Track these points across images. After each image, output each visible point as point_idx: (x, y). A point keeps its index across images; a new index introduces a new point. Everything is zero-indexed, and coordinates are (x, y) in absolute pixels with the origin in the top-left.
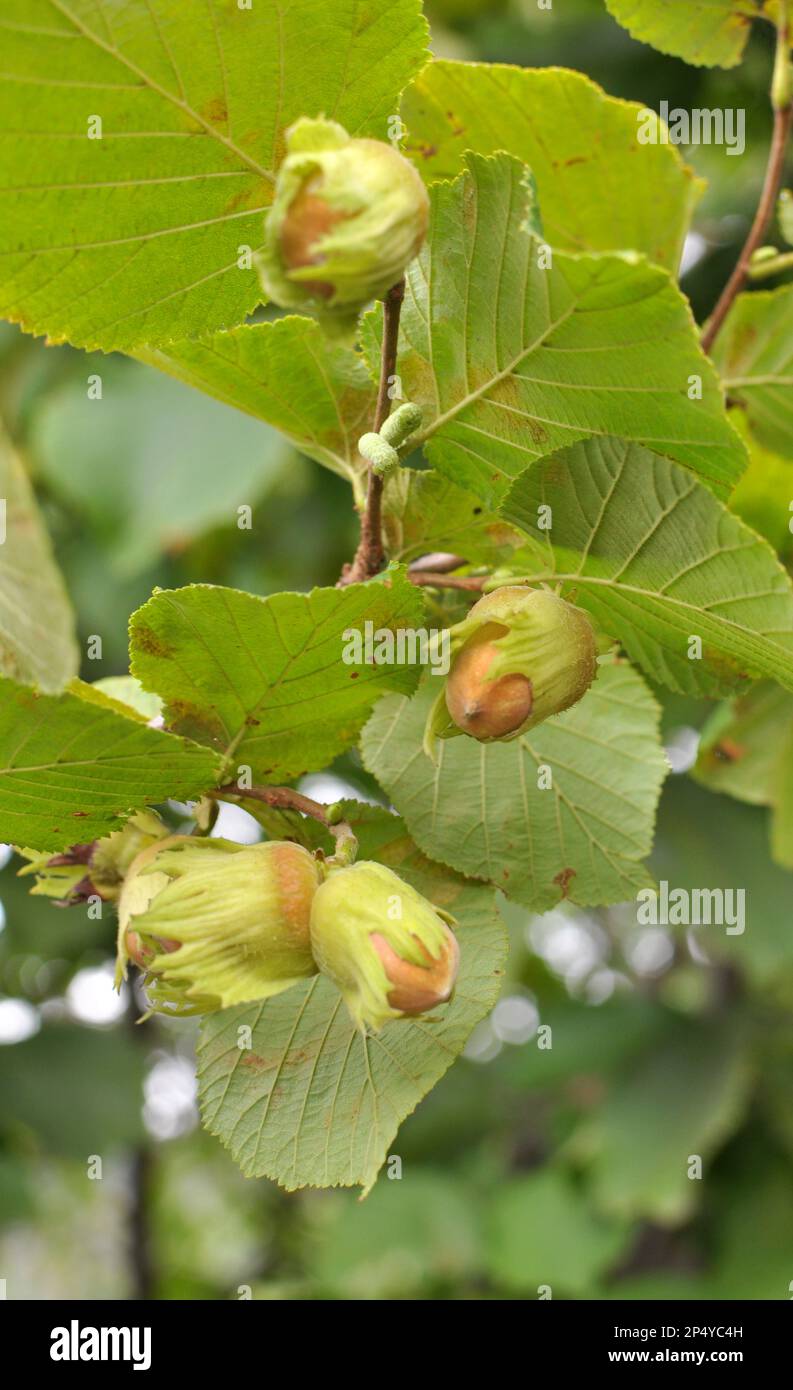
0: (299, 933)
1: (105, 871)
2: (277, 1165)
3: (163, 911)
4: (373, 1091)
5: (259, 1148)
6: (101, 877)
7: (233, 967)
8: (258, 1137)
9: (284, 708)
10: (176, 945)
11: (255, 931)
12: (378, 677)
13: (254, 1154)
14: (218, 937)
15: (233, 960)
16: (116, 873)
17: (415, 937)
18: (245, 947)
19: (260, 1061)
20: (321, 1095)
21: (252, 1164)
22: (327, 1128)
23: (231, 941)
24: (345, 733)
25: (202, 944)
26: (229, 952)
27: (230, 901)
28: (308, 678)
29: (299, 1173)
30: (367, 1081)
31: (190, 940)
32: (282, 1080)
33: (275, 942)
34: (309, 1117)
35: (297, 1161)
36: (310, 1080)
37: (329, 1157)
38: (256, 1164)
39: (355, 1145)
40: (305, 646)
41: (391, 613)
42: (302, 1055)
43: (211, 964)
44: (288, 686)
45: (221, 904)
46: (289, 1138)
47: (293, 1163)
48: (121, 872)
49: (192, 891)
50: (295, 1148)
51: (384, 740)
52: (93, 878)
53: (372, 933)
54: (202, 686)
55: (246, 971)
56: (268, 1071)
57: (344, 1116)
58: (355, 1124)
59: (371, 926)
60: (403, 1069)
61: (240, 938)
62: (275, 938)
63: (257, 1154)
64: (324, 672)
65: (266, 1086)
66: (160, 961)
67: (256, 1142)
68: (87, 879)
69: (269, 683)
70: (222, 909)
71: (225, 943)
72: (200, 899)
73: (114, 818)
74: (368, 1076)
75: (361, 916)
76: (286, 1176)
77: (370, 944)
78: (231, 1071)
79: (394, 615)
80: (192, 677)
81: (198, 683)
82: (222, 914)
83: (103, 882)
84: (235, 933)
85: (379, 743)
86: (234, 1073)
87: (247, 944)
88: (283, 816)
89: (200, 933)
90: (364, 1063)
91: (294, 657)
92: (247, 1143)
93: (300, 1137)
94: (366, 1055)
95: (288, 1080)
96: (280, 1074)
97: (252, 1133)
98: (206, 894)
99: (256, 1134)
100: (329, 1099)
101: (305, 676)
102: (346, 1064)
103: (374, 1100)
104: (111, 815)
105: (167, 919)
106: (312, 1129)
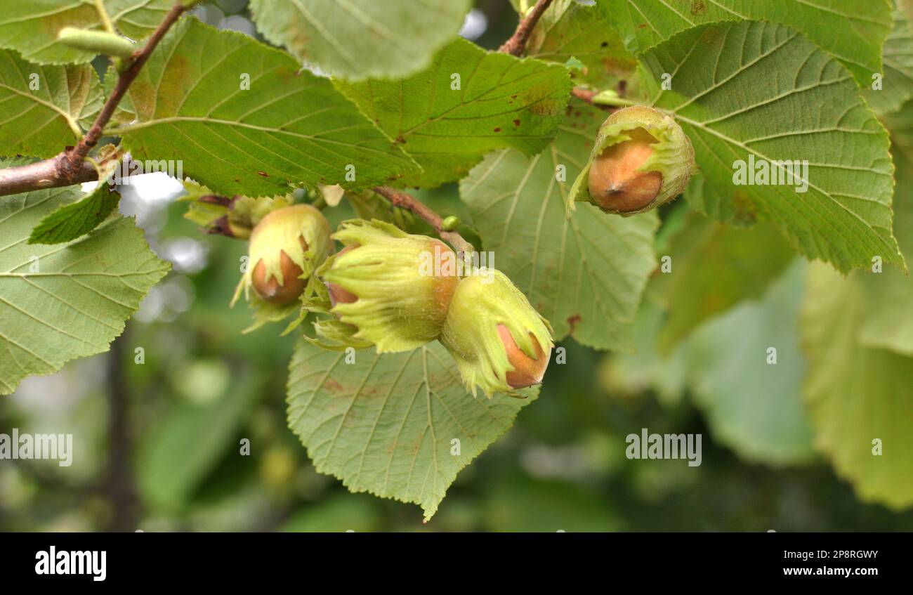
0: (441, 311)
1: (242, 216)
2: (343, 470)
3: (351, 270)
4: (433, 435)
5: (331, 452)
6: (236, 219)
7: (386, 323)
8: (331, 445)
9: (431, 137)
10: (352, 298)
11: (411, 301)
12: (513, 136)
13: (325, 456)
14: (384, 299)
15: (386, 319)
16: (249, 220)
17: (531, 334)
18: (400, 311)
19: (339, 387)
20: (387, 426)
21: (323, 463)
22: (390, 453)
23: (392, 304)
24: (459, 168)
25: (372, 302)
26: (386, 312)
27: (399, 275)
28: (463, 121)
29: (362, 480)
30: (429, 427)
31: (366, 297)
32: (356, 406)
33: (422, 312)
34: (375, 441)
35: (362, 471)
36: (380, 412)
37: (389, 476)
38: (326, 464)
39: (412, 473)
40: (478, 97)
41: (547, 94)
42: (374, 391)
43: (373, 318)
44: (444, 122)
45: (392, 275)
46: (357, 453)
47: (358, 472)
48: (254, 220)
49: (373, 259)
50: (361, 462)
51: (478, 183)
52: (230, 218)
53: (499, 324)
54: (378, 103)
55: (393, 329)
56: (346, 396)
57: (405, 448)
58: (414, 458)
59: (499, 319)
60: (459, 426)
61: (400, 303)
62: (423, 310)
63: (328, 457)
64: (478, 120)
65: (344, 408)
66: (339, 307)
67: (328, 448)
68: (225, 218)
69: (431, 116)
70: (393, 279)
71: (386, 305)
72: (378, 267)
73: (286, 185)
74: (429, 422)
75: (493, 310)
76: (350, 480)
77: (496, 331)
78: (315, 389)
79: (548, 96)
80: (374, 94)
81: (376, 99)
82: (391, 283)
83: (237, 223)
84: (396, 299)
85: (473, 184)
86: (318, 391)
87: (402, 309)
88: (402, 213)
89: (373, 293)
90: (427, 412)
91: (464, 103)
92: (321, 447)
93: (366, 453)
94: (429, 407)
95: (361, 407)
96: (355, 401)
97: (327, 440)
98: (383, 265)
99: (330, 441)
100: (394, 432)
101: (461, 119)
102: (411, 408)
103: (434, 445)
104: (284, 182)
105: (352, 277)
106: (377, 450)
